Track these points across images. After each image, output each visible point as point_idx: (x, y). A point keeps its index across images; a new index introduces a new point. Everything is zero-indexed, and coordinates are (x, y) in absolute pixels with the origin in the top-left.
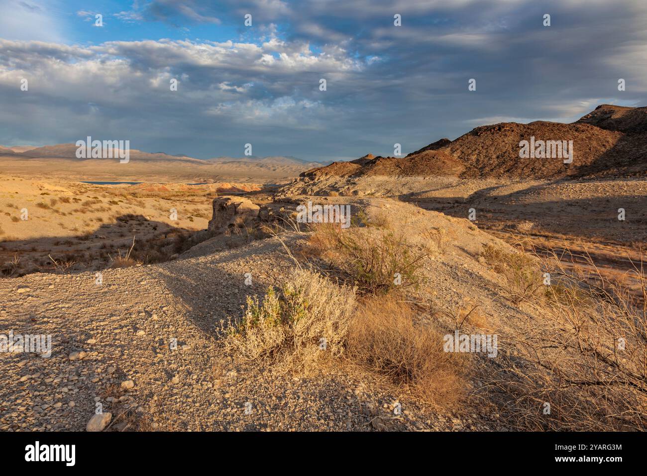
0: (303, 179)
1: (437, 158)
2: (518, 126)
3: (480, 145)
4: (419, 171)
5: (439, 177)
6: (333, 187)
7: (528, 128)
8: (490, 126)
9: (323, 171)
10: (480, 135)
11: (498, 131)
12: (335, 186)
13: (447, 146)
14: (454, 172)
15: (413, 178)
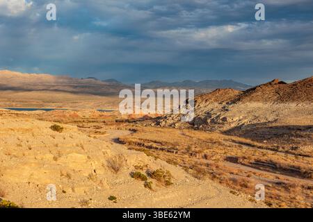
4: (295, 97)
9: (204, 98)
15: (286, 104)
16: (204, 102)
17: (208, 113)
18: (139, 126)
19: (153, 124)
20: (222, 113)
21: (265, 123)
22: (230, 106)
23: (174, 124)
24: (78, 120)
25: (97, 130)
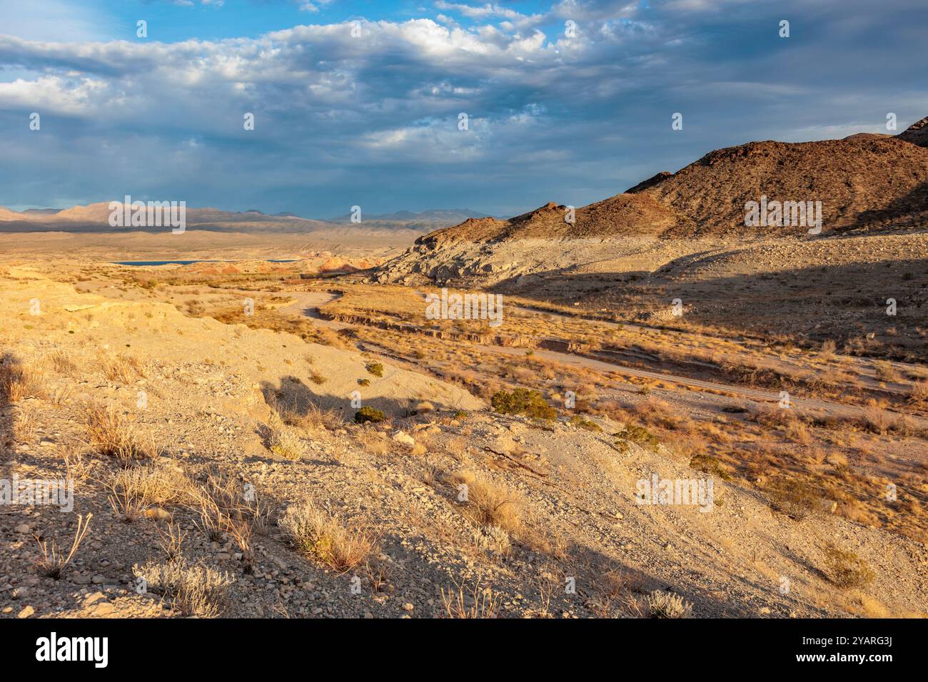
0: (418, 248)
1: (631, 207)
2: (777, 147)
3: (710, 182)
4: (597, 228)
5: (626, 238)
6: (459, 260)
7: (794, 150)
8: (731, 149)
9: (449, 234)
10: (713, 164)
11: (743, 157)
12: (462, 258)
13: (658, 185)
14: (653, 228)
15: (585, 241)
16: (449, 242)
17: (458, 259)
18: (342, 284)
19: (366, 281)
20: (483, 258)
21: (556, 271)
22: (495, 246)
23: (402, 278)
24: (238, 277)
25: (275, 294)
